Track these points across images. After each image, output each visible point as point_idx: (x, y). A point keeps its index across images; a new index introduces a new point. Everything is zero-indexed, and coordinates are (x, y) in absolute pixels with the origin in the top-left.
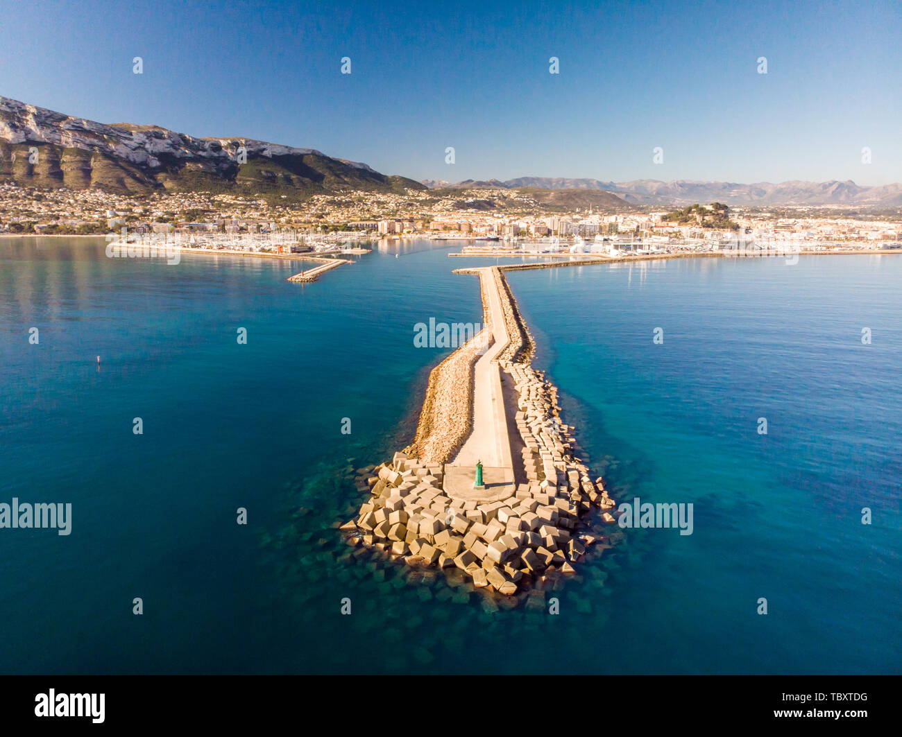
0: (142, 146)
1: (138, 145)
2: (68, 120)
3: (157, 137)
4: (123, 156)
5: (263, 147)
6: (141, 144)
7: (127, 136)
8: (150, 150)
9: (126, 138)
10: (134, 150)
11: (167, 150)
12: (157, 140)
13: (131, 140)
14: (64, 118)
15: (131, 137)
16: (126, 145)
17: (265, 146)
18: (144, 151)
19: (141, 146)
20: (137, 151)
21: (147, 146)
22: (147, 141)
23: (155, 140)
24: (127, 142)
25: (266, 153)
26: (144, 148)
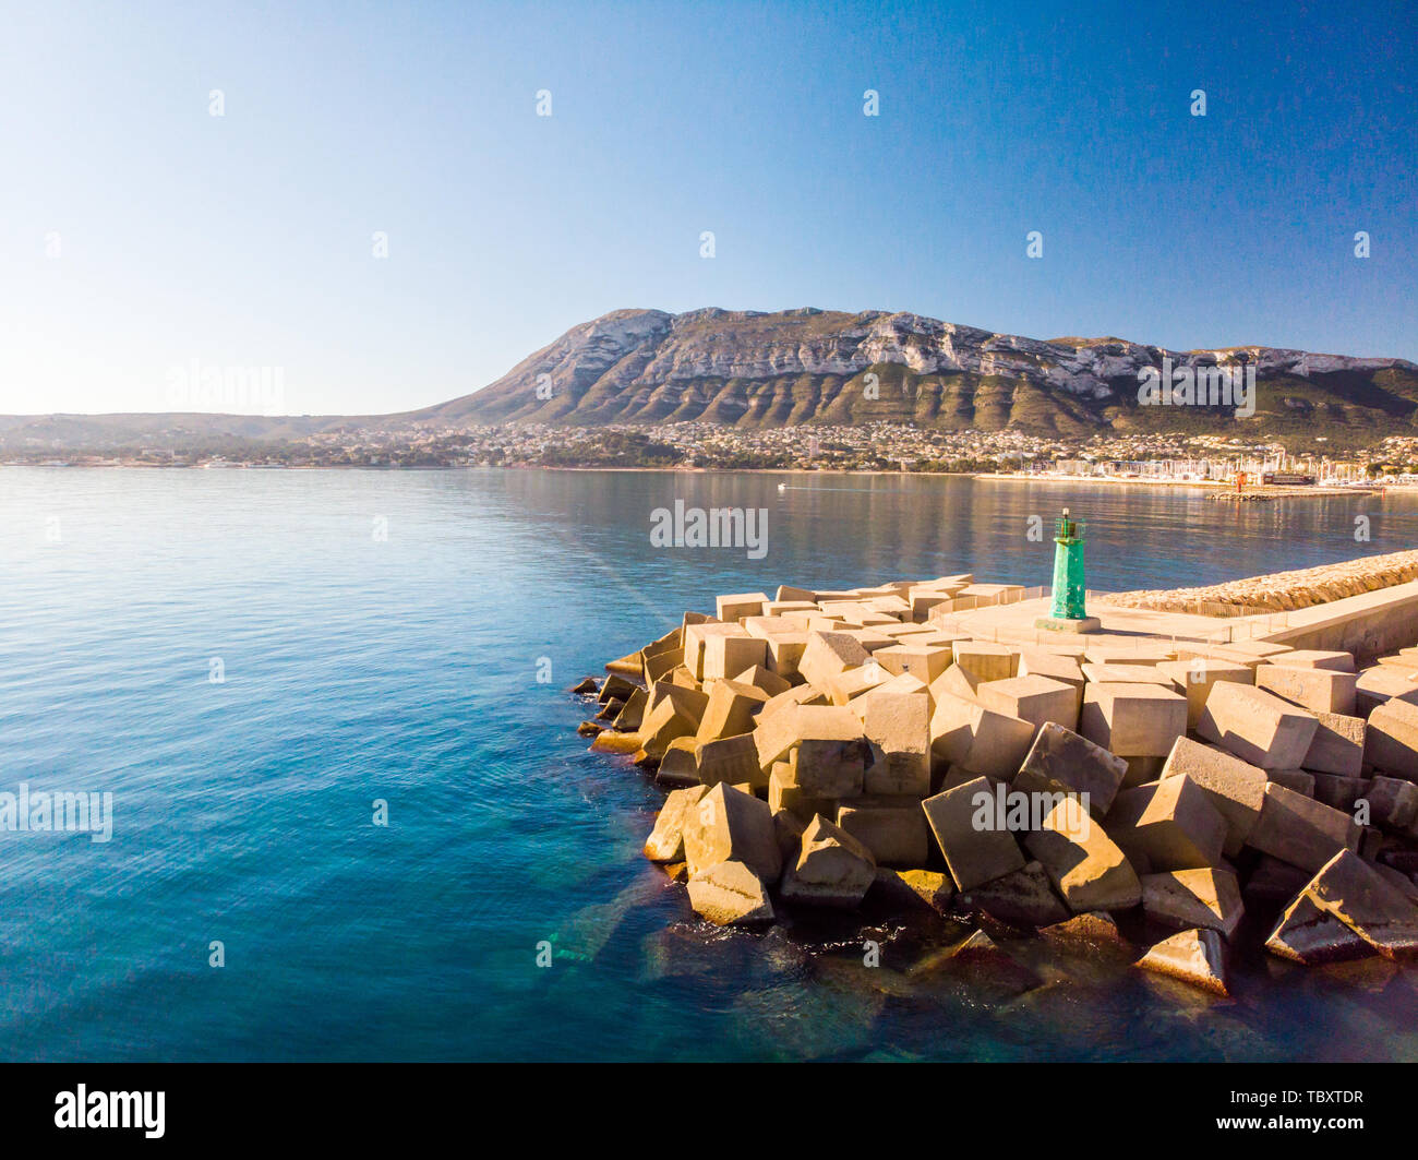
0: (1088, 368)
1: (1082, 367)
2: (992, 339)
3: (1111, 354)
4: (1059, 383)
5: (1293, 359)
6: (1087, 365)
7: (1068, 355)
8: (1099, 374)
9: (1066, 358)
10: (1076, 374)
11: (1125, 372)
12: (1112, 358)
13: (1074, 359)
14: (988, 336)
15: (1073, 356)
16: (1065, 368)
17: (1298, 358)
18: (1090, 375)
19: (1086, 368)
20: (1079, 376)
21: (1096, 368)
22: (1096, 360)
23: (1107, 357)
24: (1067, 363)
25: (1297, 369)
26: (1090, 371)
